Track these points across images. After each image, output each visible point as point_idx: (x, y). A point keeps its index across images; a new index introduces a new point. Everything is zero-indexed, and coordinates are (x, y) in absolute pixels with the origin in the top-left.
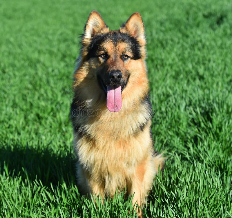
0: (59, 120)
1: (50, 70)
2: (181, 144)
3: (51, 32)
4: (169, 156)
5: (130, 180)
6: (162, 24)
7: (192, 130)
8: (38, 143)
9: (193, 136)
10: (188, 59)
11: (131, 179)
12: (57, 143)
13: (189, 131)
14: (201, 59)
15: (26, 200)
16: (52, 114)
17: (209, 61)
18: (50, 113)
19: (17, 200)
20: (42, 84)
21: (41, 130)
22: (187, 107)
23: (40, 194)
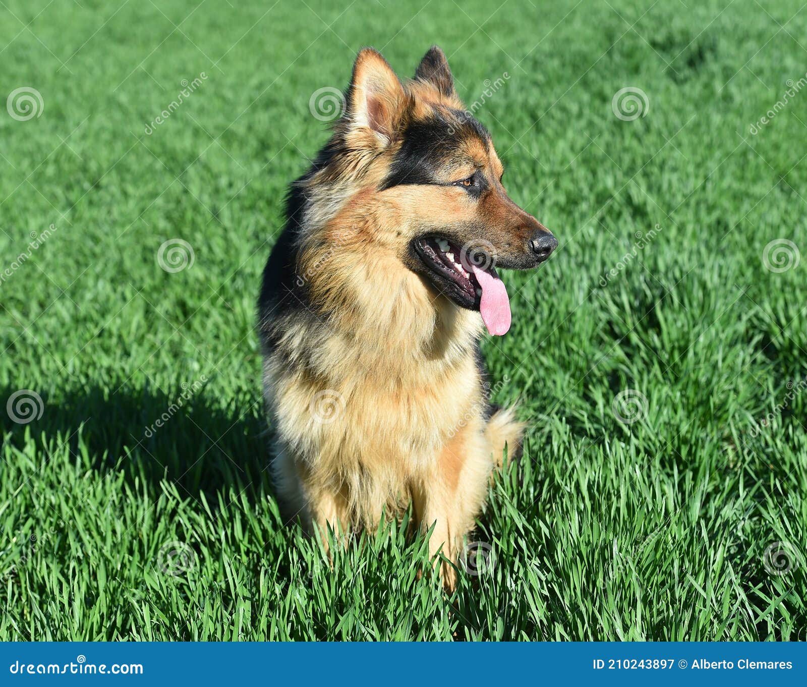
0: (240, 319)
1: (223, 181)
2: (574, 391)
3: (230, 80)
4: (540, 424)
5: (420, 485)
6: (536, 64)
7: (607, 355)
8: (178, 379)
9: (608, 369)
10: (603, 161)
11: (423, 483)
12: (230, 382)
13: (598, 355)
14: (639, 161)
15: (134, 534)
16: (221, 300)
17: (662, 167)
18: (216, 298)
19: (109, 534)
20: (199, 220)
21: (188, 346)
22: (595, 291)
23: (177, 518)
